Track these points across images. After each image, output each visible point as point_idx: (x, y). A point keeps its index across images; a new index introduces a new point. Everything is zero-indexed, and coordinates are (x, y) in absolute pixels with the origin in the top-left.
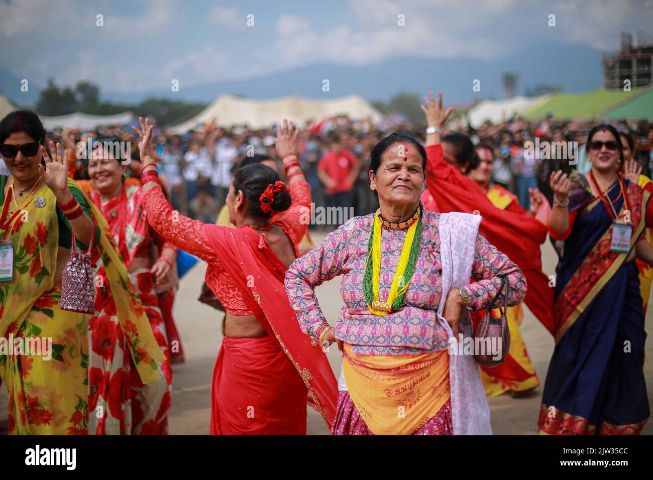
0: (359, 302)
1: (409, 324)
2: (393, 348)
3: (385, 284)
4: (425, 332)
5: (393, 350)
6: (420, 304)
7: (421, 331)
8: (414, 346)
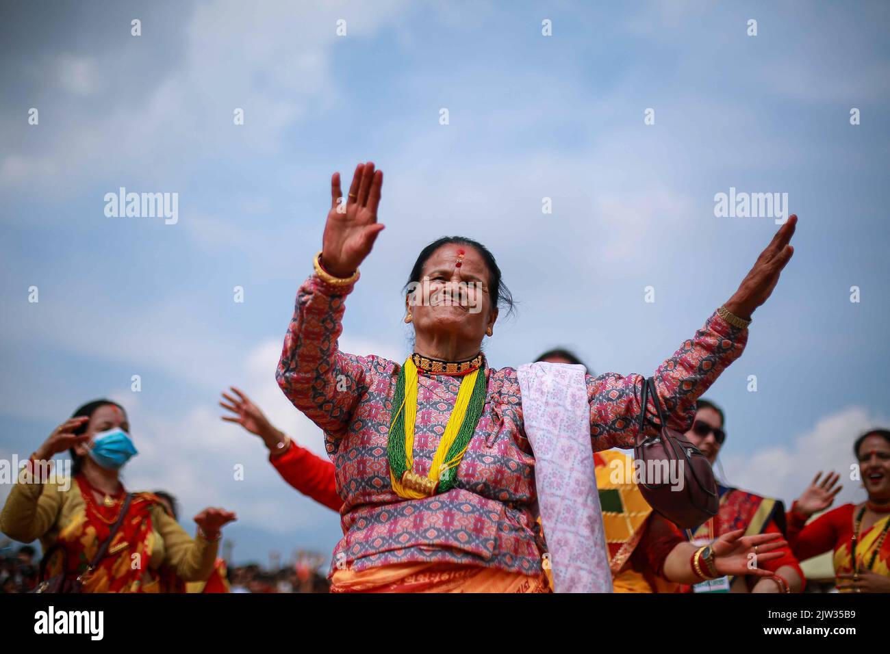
0: (371, 479)
1: (454, 511)
2: (422, 547)
3: (422, 451)
4: (482, 528)
5: (421, 549)
6: (477, 484)
7: (475, 525)
8: (462, 546)
